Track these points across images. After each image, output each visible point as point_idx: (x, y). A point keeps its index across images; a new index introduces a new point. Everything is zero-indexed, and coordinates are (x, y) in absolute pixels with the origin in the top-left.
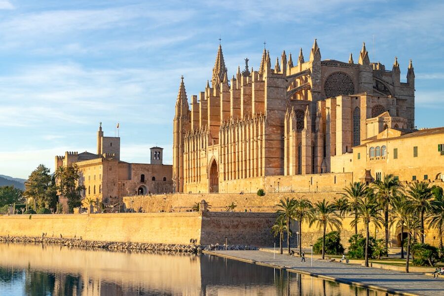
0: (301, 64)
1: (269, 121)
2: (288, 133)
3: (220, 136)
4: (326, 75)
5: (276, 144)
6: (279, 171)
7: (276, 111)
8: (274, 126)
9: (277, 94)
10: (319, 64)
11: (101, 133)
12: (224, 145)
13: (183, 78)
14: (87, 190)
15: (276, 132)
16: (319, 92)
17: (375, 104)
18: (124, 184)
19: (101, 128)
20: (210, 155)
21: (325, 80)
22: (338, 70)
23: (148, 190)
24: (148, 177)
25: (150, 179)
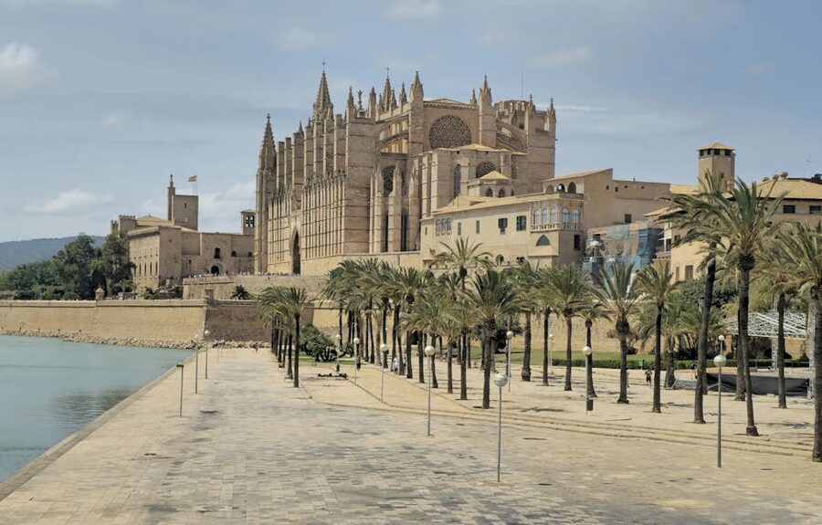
0: (402, 105)
1: (351, 182)
2: (374, 195)
3: (303, 198)
4: (432, 120)
5: (360, 212)
6: (364, 247)
7: (361, 168)
8: (357, 188)
9: (363, 144)
10: (421, 105)
11: (172, 190)
12: (307, 212)
13: (269, 117)
14: (138, 269)
15: (359, 195)
16: (420, 143)
17: (480, 161)
18: (190, 261)
19: (172, 183)
20: (293, 225)
21: (429, 126)
22: (449, 112)
23: (225, 269)
24: (226, 252)
25: (229, 254)
